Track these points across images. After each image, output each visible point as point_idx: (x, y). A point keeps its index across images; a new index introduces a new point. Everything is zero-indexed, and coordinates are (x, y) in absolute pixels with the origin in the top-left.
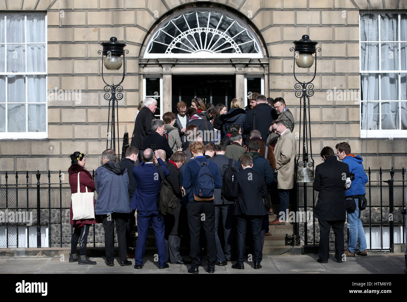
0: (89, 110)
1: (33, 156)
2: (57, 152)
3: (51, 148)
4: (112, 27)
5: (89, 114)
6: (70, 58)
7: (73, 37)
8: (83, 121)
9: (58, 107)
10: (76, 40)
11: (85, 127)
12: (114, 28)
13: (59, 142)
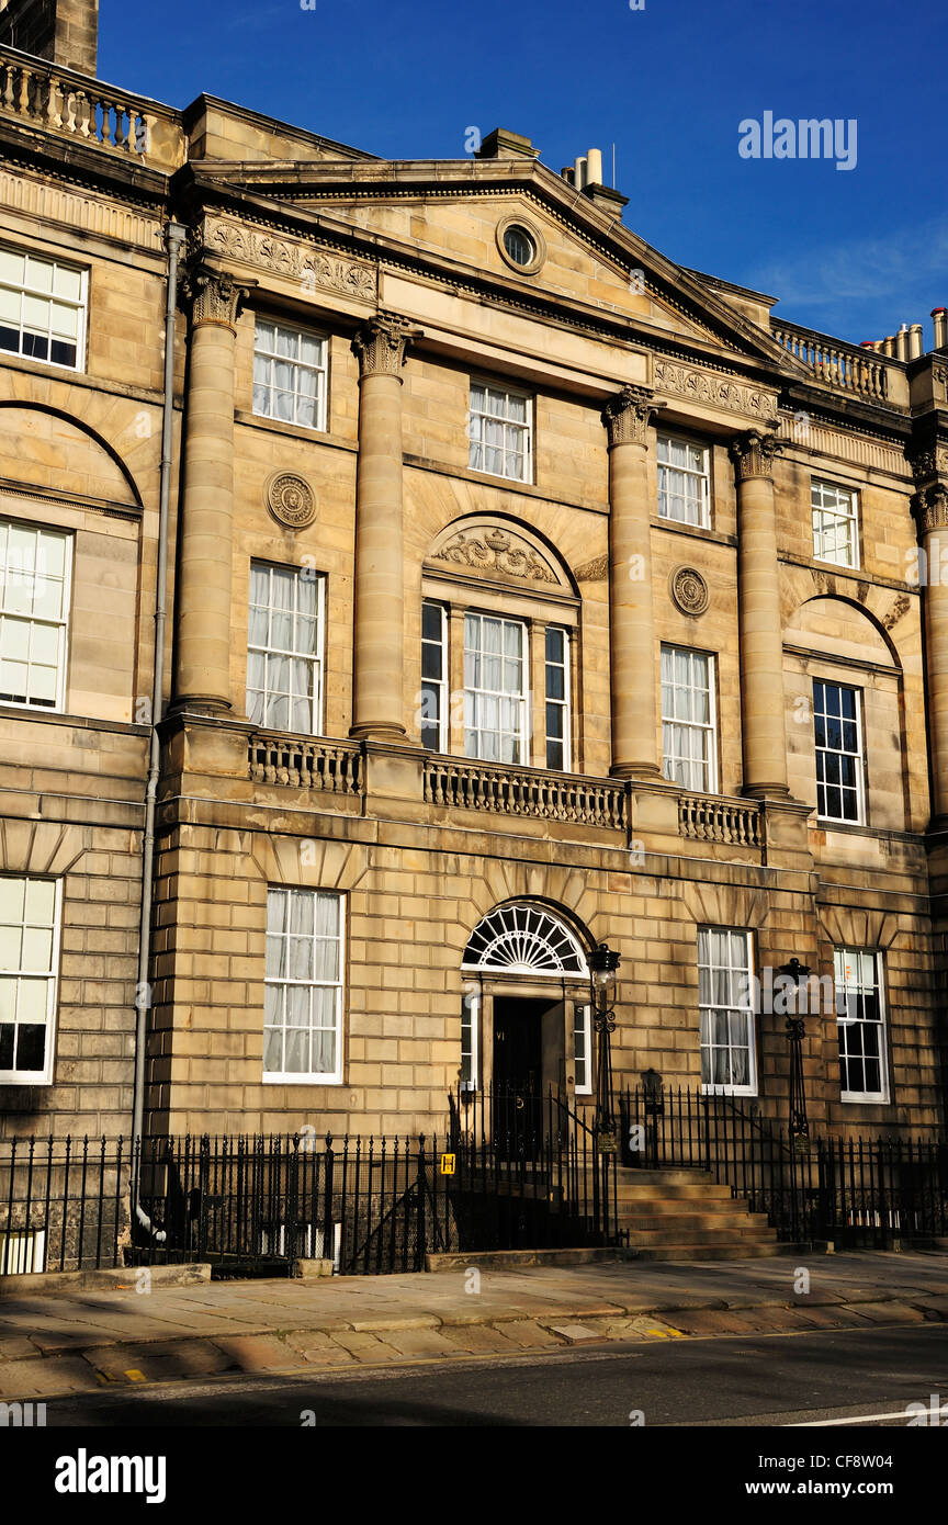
0: (402, 1042)
1: (329, 1111)
2: (360, 1106)
3: (353, 1099)
4: (430, 921)
5: (402, 1050)
6: (378, 964)
7: (383, 933)
8: (395, 1059)
9: (362, 1036)
10: (386, 937)
11: (396, 1067)
12: (433, 924)
13: (362, 1090)
